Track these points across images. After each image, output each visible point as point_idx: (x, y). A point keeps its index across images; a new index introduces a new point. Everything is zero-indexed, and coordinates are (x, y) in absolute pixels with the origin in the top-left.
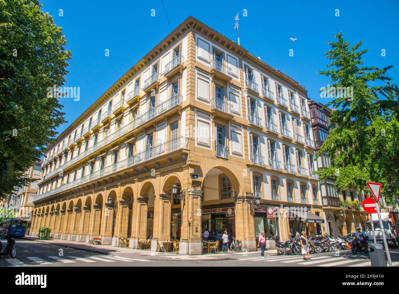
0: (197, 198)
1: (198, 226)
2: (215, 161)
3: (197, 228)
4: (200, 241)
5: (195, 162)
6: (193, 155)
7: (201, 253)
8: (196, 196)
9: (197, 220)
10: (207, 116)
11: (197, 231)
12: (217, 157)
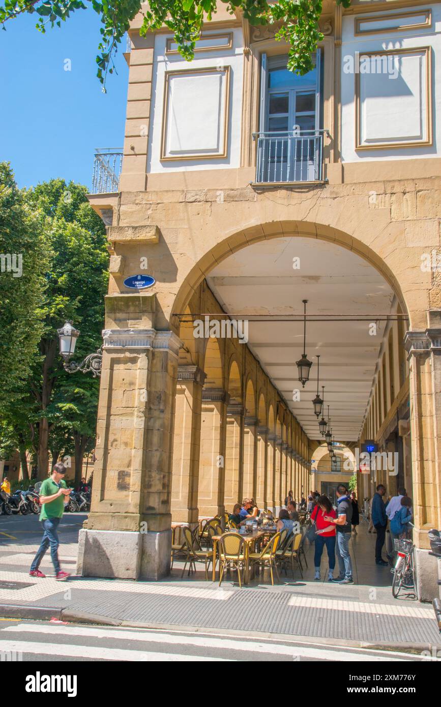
0: (134, 361)
1: (129, 465)
2: (246, 205)
3: (122, 475)
4: (133, 525)
5: (130, 231)
6: (135, 208)
7: (133, 574)
8: (128, 355)
9: (126, 444)
10: (222, 42)
11: (123, 486)
12: (256, 188)
